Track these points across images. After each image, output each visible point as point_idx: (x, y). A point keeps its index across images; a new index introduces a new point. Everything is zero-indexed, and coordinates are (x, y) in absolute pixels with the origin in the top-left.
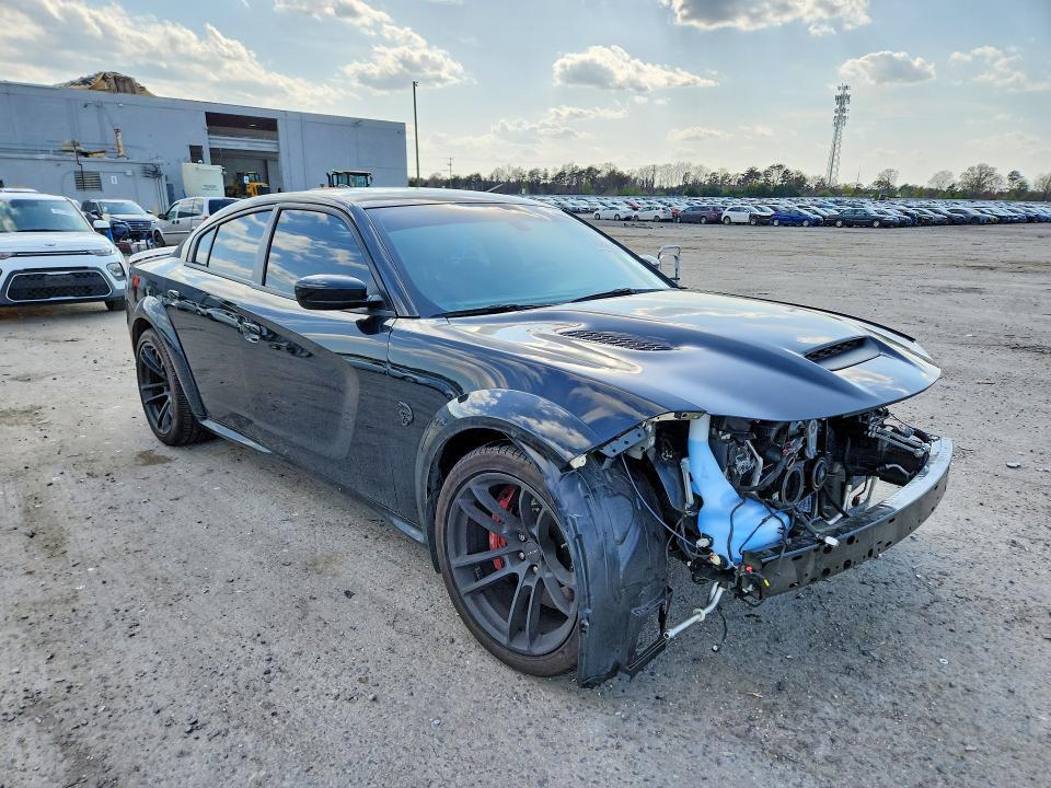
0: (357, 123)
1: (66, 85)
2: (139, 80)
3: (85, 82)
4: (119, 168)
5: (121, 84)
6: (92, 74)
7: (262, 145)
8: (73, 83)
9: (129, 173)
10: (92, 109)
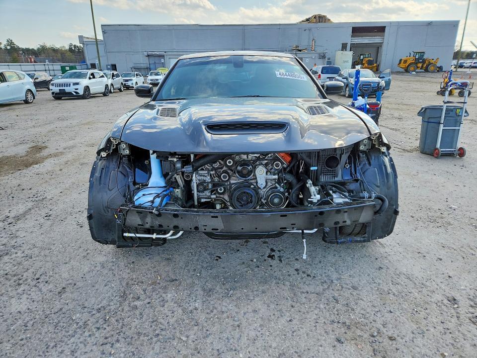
0: (429, 24)
1: (300, 22)
2: (328, 17)
3: (307, 20)
4: (310, 55)
5: (321, 19)
6: (310, 16)
7: (376, 40)
8: (303, 21)
9: (314, 57)
10: (307, 31)
